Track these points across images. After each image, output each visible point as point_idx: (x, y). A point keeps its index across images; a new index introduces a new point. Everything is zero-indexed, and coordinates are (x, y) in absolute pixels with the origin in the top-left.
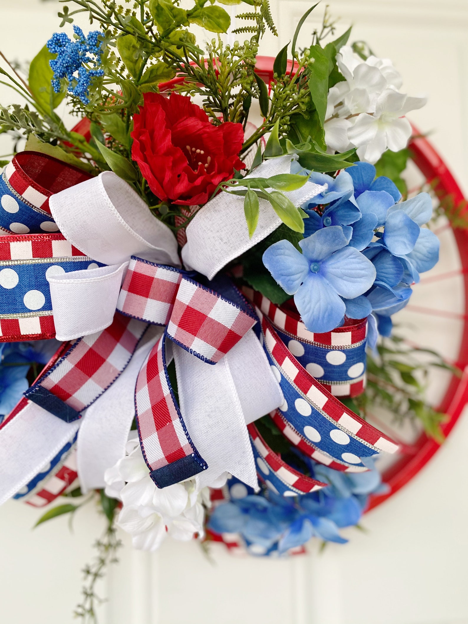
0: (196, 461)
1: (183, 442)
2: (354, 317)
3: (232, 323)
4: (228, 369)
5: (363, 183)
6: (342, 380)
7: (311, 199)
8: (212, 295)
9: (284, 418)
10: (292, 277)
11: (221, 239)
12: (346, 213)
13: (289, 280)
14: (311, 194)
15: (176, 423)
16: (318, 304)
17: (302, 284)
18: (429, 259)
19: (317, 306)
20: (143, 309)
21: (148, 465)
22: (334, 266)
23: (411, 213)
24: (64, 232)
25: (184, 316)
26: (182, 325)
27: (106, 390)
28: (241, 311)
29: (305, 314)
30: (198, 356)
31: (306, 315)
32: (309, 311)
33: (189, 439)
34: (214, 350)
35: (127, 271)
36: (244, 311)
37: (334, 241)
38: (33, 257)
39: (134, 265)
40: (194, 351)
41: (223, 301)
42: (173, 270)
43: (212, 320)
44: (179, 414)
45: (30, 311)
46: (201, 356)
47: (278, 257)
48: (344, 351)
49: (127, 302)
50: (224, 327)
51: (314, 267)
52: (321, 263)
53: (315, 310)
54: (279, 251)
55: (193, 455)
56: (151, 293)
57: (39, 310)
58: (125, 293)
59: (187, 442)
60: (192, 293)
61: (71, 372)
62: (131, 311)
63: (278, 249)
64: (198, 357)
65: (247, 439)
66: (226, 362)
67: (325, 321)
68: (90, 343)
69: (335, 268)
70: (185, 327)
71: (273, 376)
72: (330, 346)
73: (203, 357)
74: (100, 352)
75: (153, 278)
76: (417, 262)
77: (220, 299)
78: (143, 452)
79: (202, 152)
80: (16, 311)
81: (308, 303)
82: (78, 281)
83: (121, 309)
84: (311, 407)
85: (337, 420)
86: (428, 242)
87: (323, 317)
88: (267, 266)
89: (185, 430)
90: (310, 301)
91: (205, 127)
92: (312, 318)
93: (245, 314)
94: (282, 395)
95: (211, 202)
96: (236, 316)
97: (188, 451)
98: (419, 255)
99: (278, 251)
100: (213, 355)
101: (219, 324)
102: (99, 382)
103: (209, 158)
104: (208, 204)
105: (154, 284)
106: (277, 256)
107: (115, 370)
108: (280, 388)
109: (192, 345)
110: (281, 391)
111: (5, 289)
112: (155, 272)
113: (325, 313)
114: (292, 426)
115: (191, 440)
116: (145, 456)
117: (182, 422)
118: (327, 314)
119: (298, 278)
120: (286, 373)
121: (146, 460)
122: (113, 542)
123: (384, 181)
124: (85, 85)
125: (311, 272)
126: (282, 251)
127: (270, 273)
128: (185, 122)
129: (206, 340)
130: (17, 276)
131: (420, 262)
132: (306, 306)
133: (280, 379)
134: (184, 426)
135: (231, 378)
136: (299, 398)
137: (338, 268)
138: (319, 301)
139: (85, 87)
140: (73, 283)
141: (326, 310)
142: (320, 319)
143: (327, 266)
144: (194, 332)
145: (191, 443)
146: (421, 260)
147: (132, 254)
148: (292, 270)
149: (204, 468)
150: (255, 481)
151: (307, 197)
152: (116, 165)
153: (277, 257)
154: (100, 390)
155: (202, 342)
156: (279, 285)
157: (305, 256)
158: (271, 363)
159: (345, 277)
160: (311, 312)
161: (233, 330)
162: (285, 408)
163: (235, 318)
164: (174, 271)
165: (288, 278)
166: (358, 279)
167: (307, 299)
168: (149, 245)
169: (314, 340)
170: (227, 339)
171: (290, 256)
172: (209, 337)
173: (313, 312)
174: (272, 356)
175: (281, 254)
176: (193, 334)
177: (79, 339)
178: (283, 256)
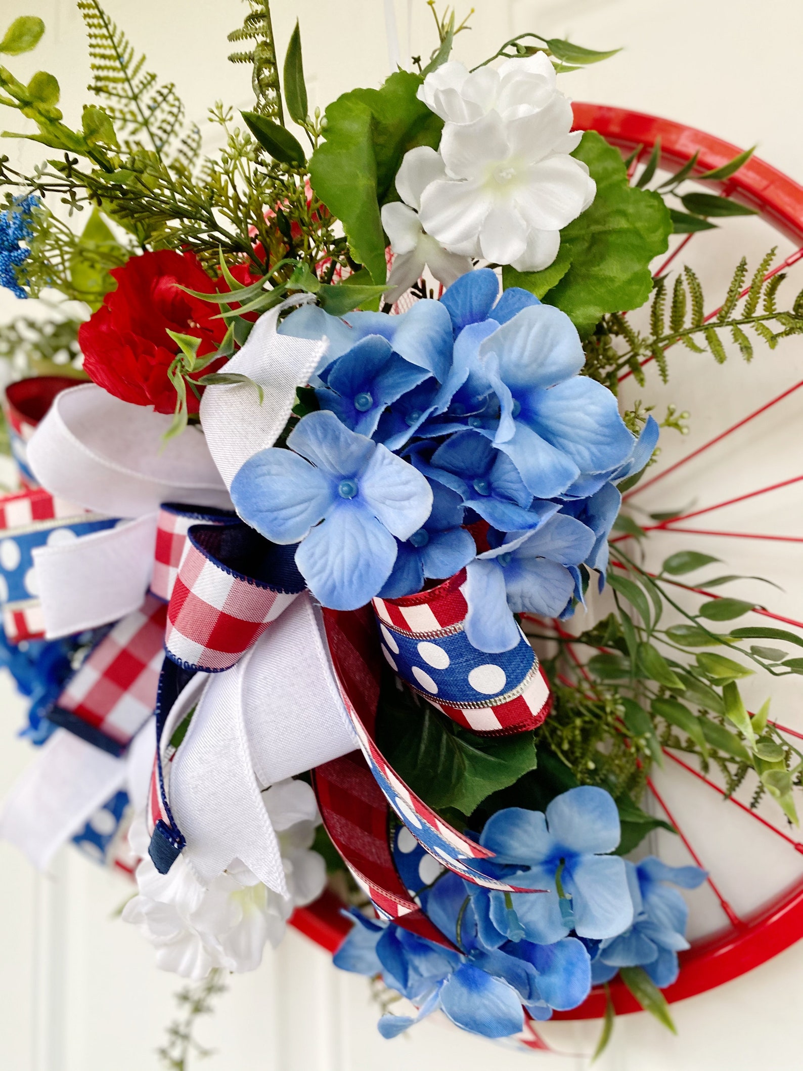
0: (162, 833)
2: (435, 575)
3: (224, 600)
5: (471, 312)
10: (283, 513)
12: (400, 381)
13: (276, 519)
16: (341, 557)
17: (321, 521)
18: (609, 440)
19: (338, 561)
23: (527, 354)
28: (236, 578)
29: (314, 576)
31: (316, 579)
32: (321, 571)
36: (242, 579)
43: (195, 597)
47: (260, 480)
50: (213, 609)
51: (344, 488)
52: (356, 478)
53: (336, 567)
54: (259, 470)
56: (171, 558)
61: (98, 684)
63: (258, 466)
67: (355, 588)
74: (138, 653)
75: (173, 534)
76: (588, 449)
77: (208, 561)
81: (321, 558)
86: (593, 403)
87: (351, 582)
90: (326, 552)
92: (330, 583)
98: (583, 433)
99: (257, 469)
100: (199, 656)
101: (203, 603)
102: (142, 699)
105: (173, 543)
106: (256, 478)
109: (169, 641)
112: (173, 523)
113: (353, 572)
118: (356, 574)
119: (300, 512)
123: (513, 296)
125: (336, 497)
126: (265, 468)
131: (594, 449)
132: (315, 563)
138: (341, 550)
141: (356, 566)
142: (346, 583)
143: (363, 485)
144: (174, 618)
146: (597, 443)
148: (282, 499)
149: (176, 846)
150: (280, 878)
153: (256, 480)
156: (254, 530)
159: (388, 502)
160: (327, 572)
161: (227, 612)
165: (275, 514)
166: (406, 503)
167: (318, 551)
171: (281, 475)
173: (332, 573)
175: (264, 475)
176: (172, 622)
178: (268, 477)
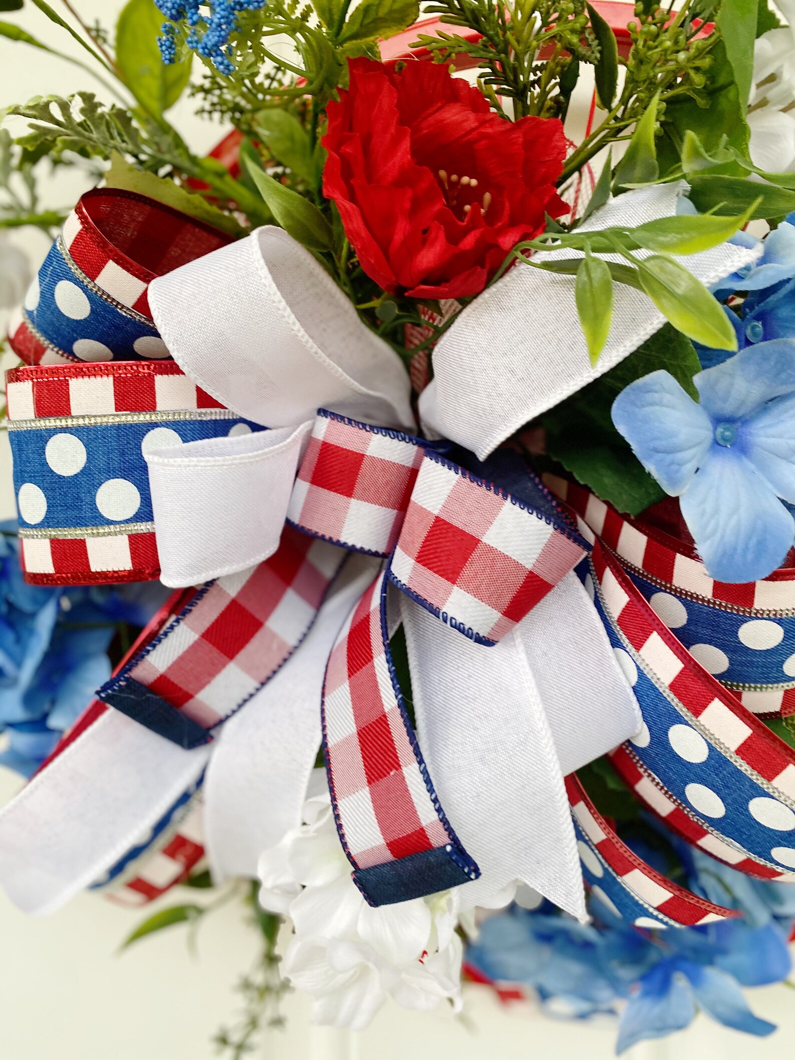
0: (456, 861)
1: (427, 816)
3: (536, 556)
4: (523, 656)
6: (769, 682)
7: (722, 280)
8: (491, 494)
9: (638, 761)
10: (679, 456)
11: (512, 372)
13: (672, 463)
14: (721, 269)
15: (411, 772)
16: (735, 517)
17: (698, 469)
19: (733, 522)
20: (341, 522)
21: (349, 856)
22: (770, 431)
24: (179, 357)
25: (429, 538)
26: (424, 558)
27: (263, 684)
28: (555, 529)
29: (706, 539)
30: (459, 628)
31: (708, 543)
32: (713, 534)
33: (439, 810)
34: (495, 615)
35: (309, 440)
36: (563, 531)
37: (778, 374)
38: (117, 409)
39: (323, 429)
40: (452, 618)
41: (517, 507)
42: (404, 439)
43: (491, 549)
44: (418, 753)
45: (110, 523)
46: (467, 627)
47: (648, 409)
48: (780, 622)
49: (309, 506)
50: (518, 565)
51: (722, 433)
52: (739, 424)
53: (728, 531)
54: (649, 397)
55: (449, 848)
56: (358, 489)
57: (127, 521)
58: (304, 486)
59: (435, 816)
60: (447, 490)
61: (194, 647)
62: (317, 525)
63: (648, 392)
64: (459, 630)
65: (564, 813)
66: (518, 641)
67: (750, 557)
68: (233, 591)
69: (774, 437)
70: (429, 564)
71: (619, 670)
72: (750, 608)
73: (470, 631)
74: (252, 607)
75: (363, 455)
77: (508, 503)
78: (340, 827)
79: (474, 182)
80: (80, 523)
81: (713, 516)
82: (208, 461)
83: (296, 520)
84: (709, 745)
85: (770, 779)
87: (746, 549)
88: (622, 429)
89: (431, 790)
90: (716, 511)
91: (482, 123)
93: (564, 537)
94: (638, 713)
95: (493, 289)
96: (545, 541)
97: (438, 838)
99: (646, 395)
100: (492, 625)
101: (506, 557)
102: (248, 669)
103: (487, 196)
104: (486, 295)
105: (365, 467)
106: (643, 406)
107: (282, 644)
108: (634, 699)
109: (448, 604)
110: (636, 705)
111: (60, 477)
112: (366, 443)
113: (750, 538)
114: (658, 780)
115: (444, 815)
116: (342, 837)
117: (425, 772)
118: (754, 541)
119: (690, 457)
120: (651, 666)
121: (345, 845)
122: (275, 982)
124: (224, 27)
125: (717, 445)
126: (656, 395)
127: (629, 445)
128: (438, 116)
129: (476, 592)
130: (84, 449)
132: (707, 523)
133: (634, 679)
134: (428, 781)
135: (530, 676)
136: (681, 723)
137: (781, 436)
138: (736, 510)
139: (223, 33)
140: (196, 466)
141: (753, 531)
142: (739, 551)
143: (752, 431)
144: (451, 575)
145: (444, 821)
147: (319, 405)
148: (680, 439)
149: (473, 876)
150: (580, 902)
151: (712, 274)
152: (288, 214)
153: (644, 409)
154: (252, 684)
155: (469, 597)
156: (649, 474)
157: (705, 408)
158: (615, 643)
160: (718, 535)
161: (537, 572)
162: (643, 740)
163: (542, 546)
164: (407, 440)
165: (669, 458)
167: (709, 507)
168: (357, 385)
169: (714, 596)
170: (522, 592)
171: (673, 407)
172: (483, 587)
173: (723, 537)
174: (617, 629)
175: (653, 404)
176: (448, 579)
177: (210, 584)
178: (657, 408)
